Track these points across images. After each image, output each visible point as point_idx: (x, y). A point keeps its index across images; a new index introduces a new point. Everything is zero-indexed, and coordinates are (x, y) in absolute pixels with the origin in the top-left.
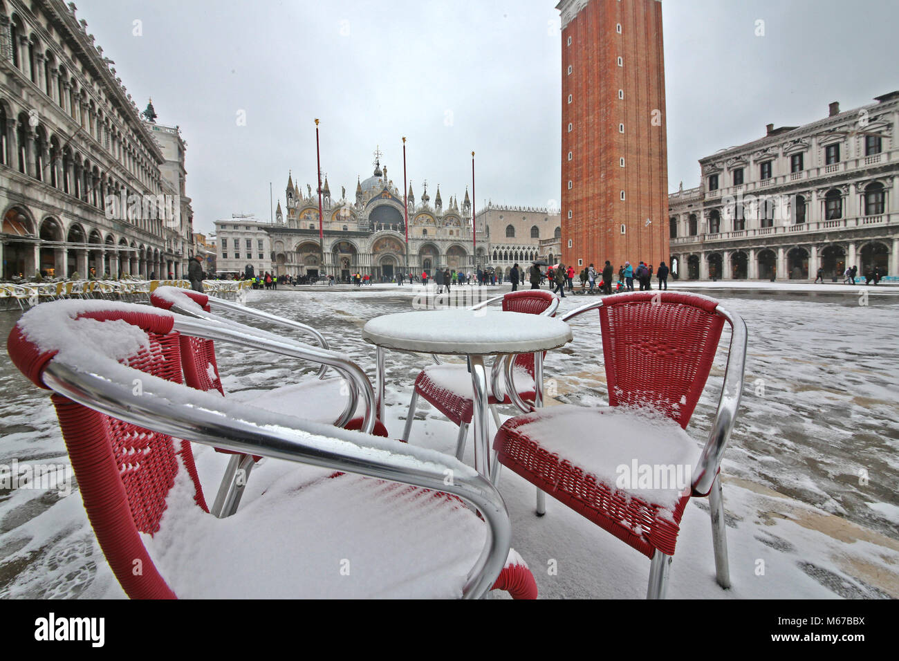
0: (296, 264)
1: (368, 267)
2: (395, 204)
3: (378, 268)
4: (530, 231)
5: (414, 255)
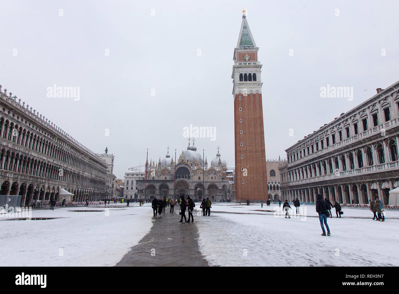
2: (186, 166)
4: (269, 172)
5: (192, 189)
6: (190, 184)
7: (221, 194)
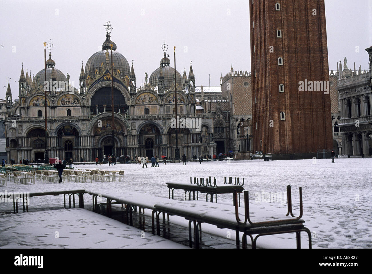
0: (26, 148)
1: (89, 149)
2: (116, 85)
3: (100, 150)
5: (134, 136)
6: (129, 123)
7: (197, 144)
